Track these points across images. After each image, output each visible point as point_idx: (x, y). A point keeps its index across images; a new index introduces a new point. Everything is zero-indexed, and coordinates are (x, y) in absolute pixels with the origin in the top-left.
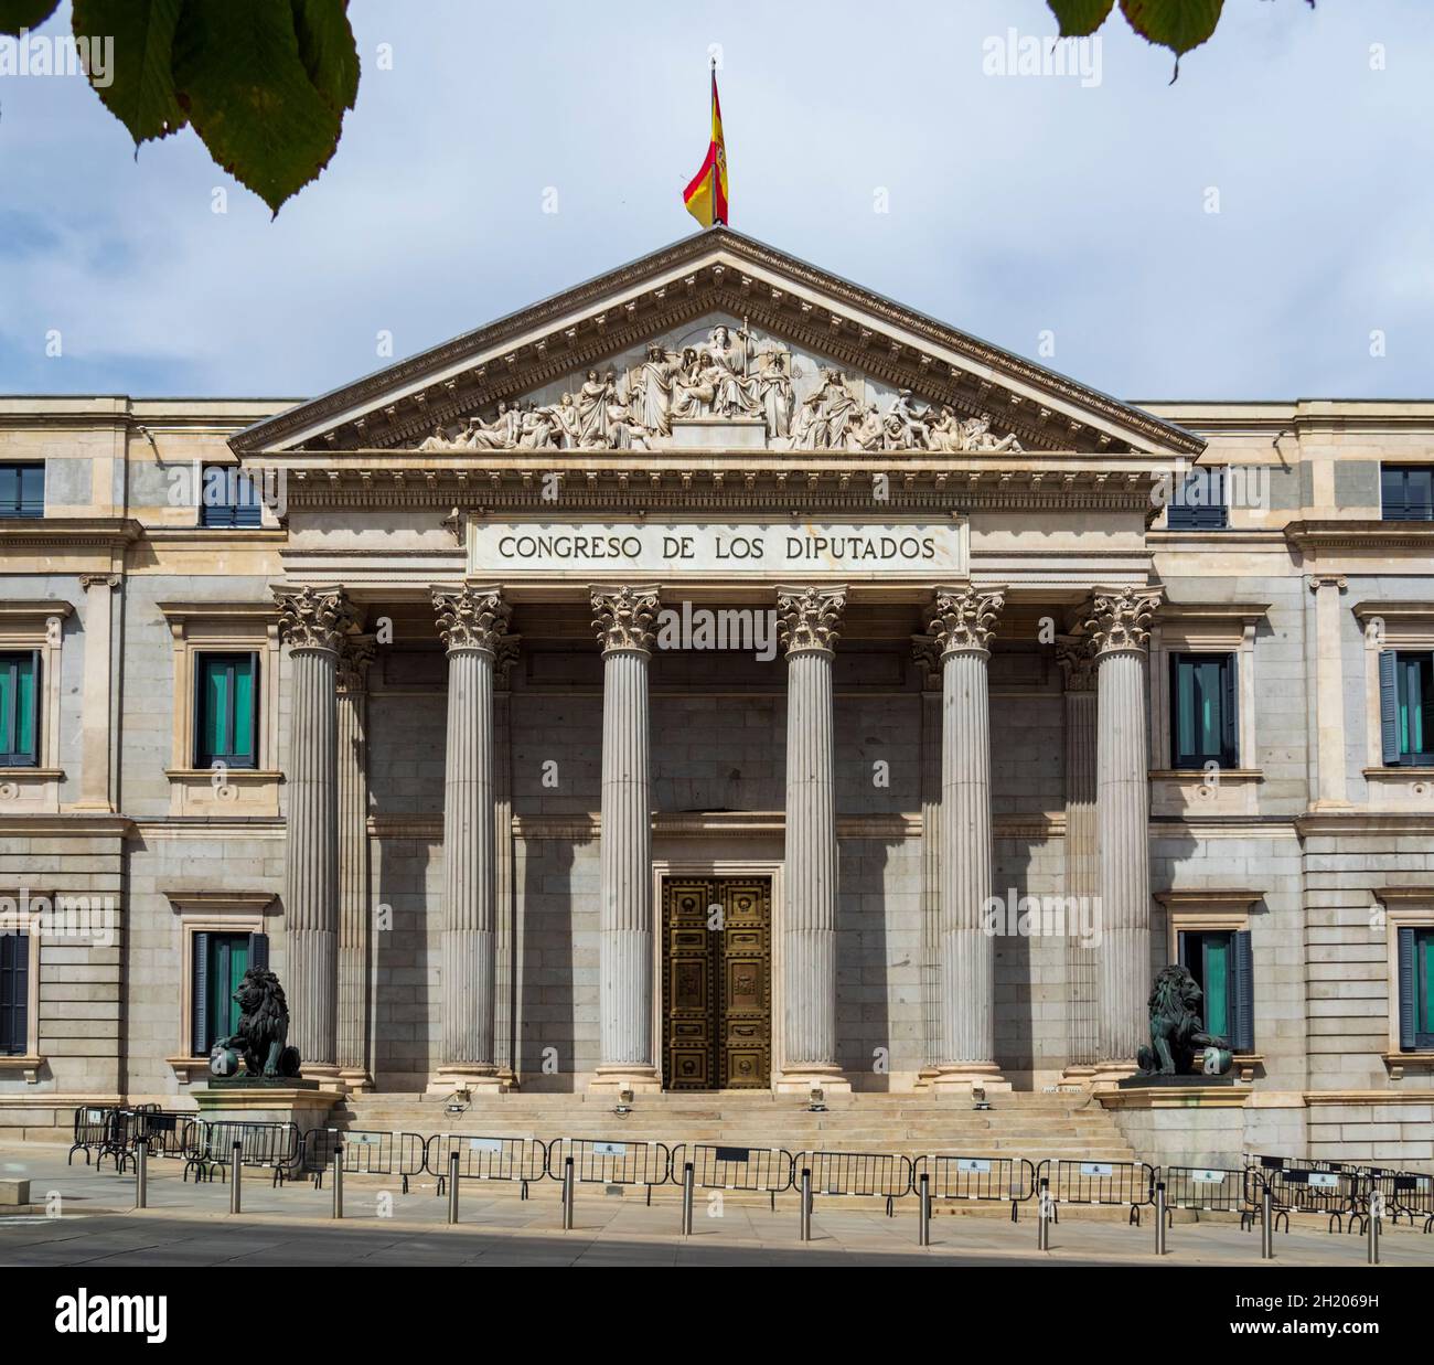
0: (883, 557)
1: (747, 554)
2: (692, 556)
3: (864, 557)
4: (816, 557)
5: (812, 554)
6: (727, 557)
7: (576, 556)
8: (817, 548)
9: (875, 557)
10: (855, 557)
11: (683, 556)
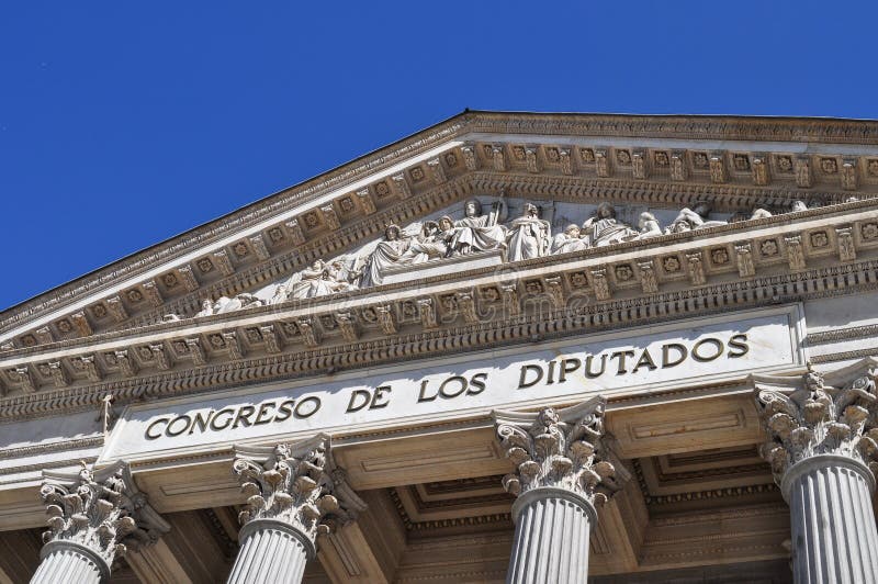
0: (666, 365)
1: (462, 391)
2: (385, 405)
3: (635, 371)
4: (562, 380)
5: (556, 378)
6: (433, 399)
7: (235, 426)
8: (565, 371)
9: (653, 368)
10: (622, 372)
11: (373, 407)
